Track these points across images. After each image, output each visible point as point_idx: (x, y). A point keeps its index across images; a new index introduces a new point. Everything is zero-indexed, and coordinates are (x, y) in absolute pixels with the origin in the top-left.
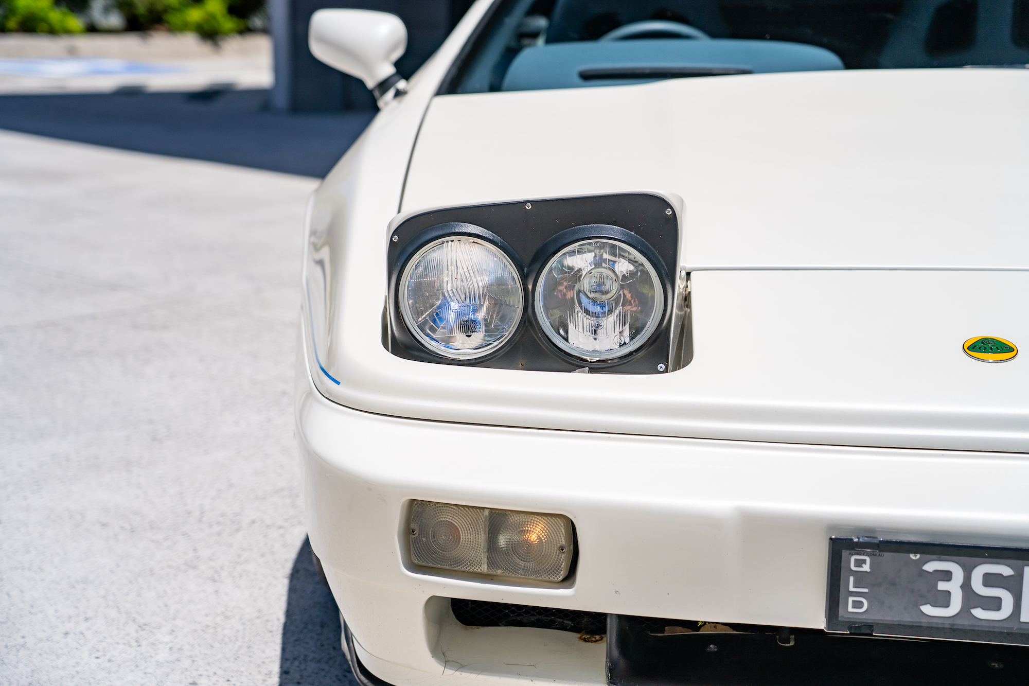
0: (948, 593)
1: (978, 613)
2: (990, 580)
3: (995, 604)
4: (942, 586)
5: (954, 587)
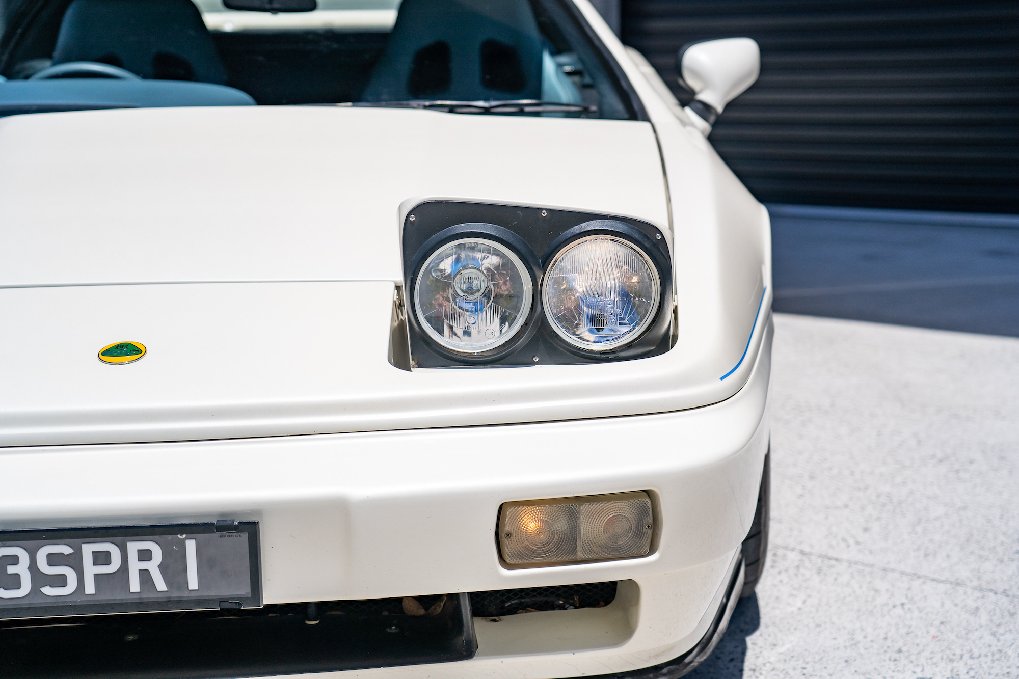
0: (17, 576)
1: (48, 591)
2: (53, 560)
3: (61, 581)
4: (11, 570)
5: (22, 569)
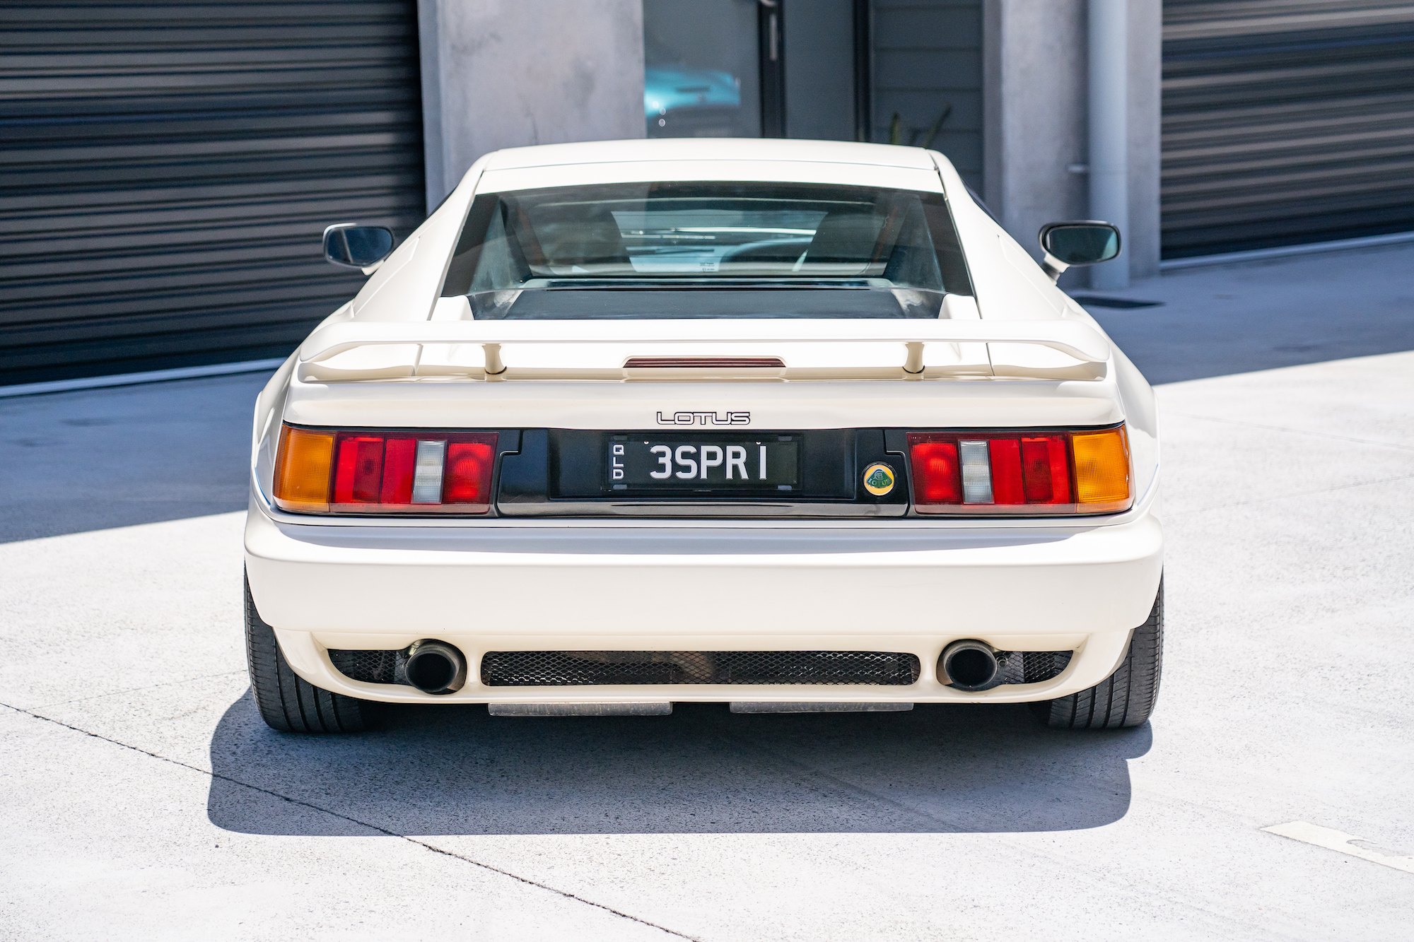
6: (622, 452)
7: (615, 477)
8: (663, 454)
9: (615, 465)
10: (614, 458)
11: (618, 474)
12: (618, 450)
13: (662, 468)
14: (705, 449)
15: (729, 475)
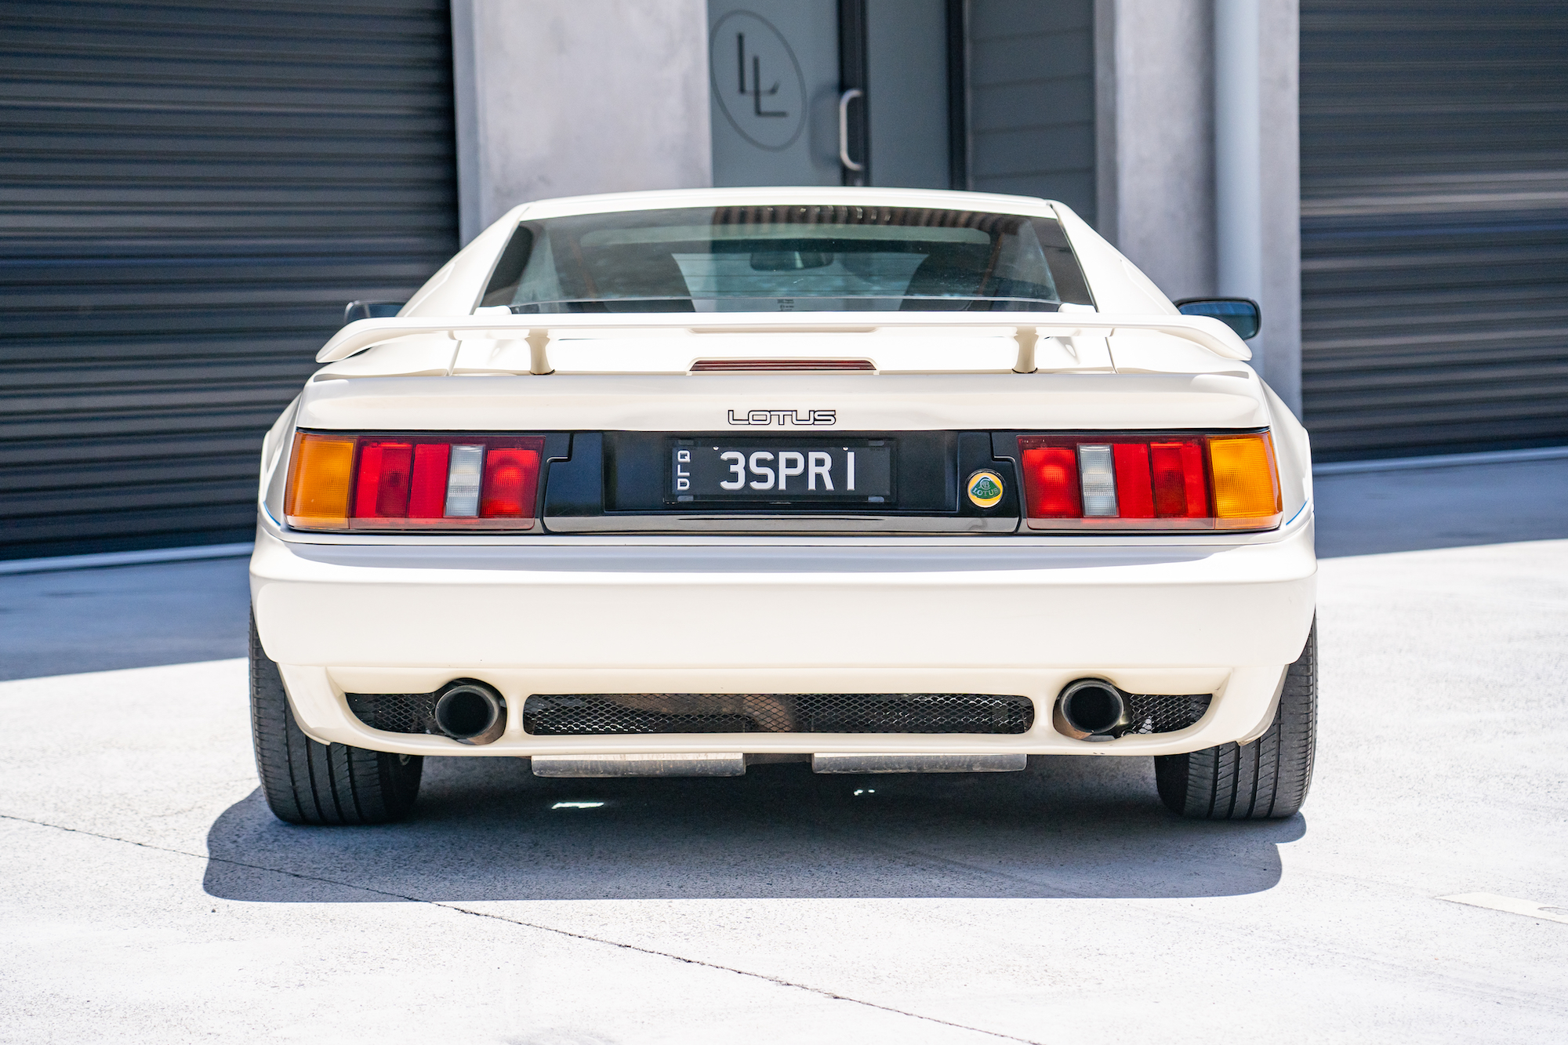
6: (687, 459)
7: (679, 488)
8: (735, 462)
9: (679, 474)
10: (679, 466)
11: (683, 484)
12: (683, 456)
13: (734, 478)
14: (783, 456)
15: (812, 486)
